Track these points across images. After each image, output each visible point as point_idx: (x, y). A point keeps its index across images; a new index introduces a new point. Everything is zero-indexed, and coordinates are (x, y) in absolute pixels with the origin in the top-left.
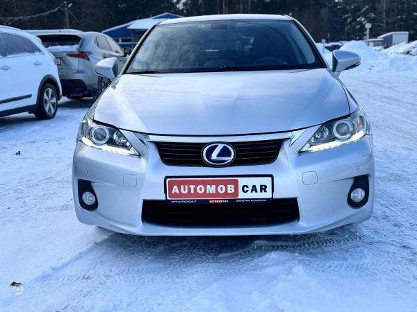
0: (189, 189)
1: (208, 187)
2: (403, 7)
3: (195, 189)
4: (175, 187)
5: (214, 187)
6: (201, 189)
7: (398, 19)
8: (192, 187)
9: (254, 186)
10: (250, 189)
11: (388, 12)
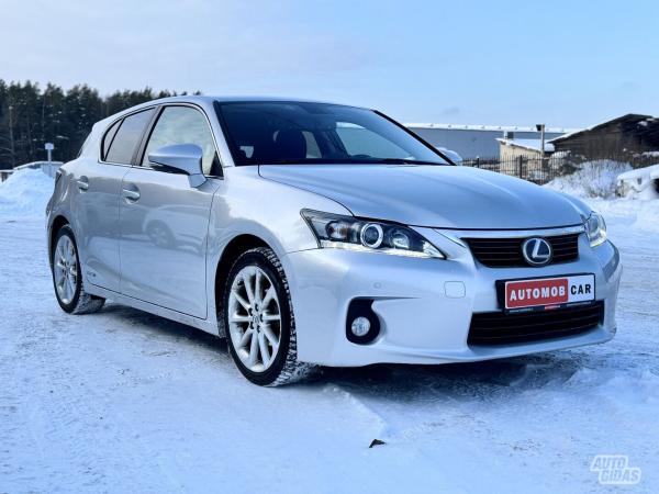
0: (526, 293)
1: (543, 289)
2: (39, 125)
3: (531, 293)
4: (513, 292)
5: (548, 289)
6: (536, 293)
7: (33, 142)
8: (529, 291)
9: (581, 287)
10: (577, 290)
11: (17, 131)
